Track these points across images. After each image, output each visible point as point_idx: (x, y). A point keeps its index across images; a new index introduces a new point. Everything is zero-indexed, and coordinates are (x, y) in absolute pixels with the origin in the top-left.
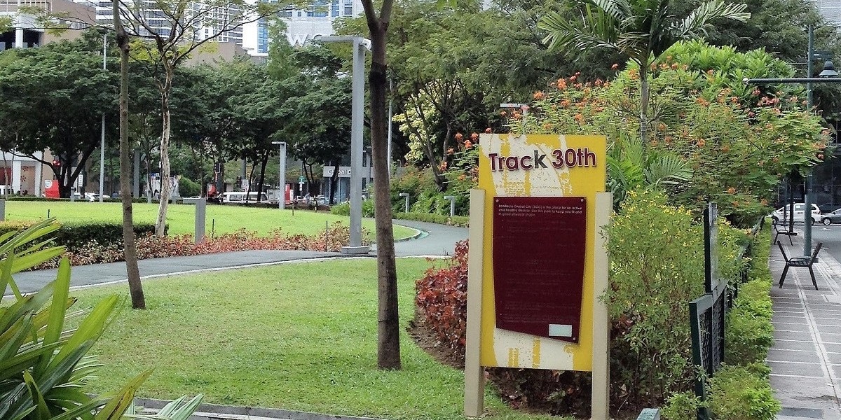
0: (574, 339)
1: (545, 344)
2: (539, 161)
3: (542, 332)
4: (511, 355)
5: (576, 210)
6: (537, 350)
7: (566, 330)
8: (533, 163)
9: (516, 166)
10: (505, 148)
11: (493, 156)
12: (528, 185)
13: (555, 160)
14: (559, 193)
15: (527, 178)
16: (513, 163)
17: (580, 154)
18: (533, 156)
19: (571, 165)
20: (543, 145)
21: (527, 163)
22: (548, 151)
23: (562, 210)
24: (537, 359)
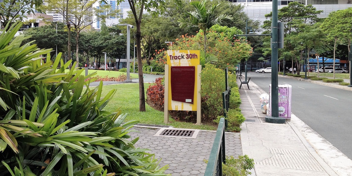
0: (192, 103)
1: (184, 104)
2: (183, 57)
3: (184, 101)
4: (176, 107)
5: (192, 70)
6: (182, 106)
7: (190, 101)
8: (181, 58)
9: (177, 58)
10: (174, 54)
11: (171, 56)
12: (180, 63)
13: (187, 57)
14: (188, 65)
15: (180, 61)
16: (176, 58)
17: (193, 55)
18: (181, 56)
19: (191, 58)
20: (184, 53)
21: (179, 58)
22: (185, 54)
23: (188, 70)
24: (182, 108)
